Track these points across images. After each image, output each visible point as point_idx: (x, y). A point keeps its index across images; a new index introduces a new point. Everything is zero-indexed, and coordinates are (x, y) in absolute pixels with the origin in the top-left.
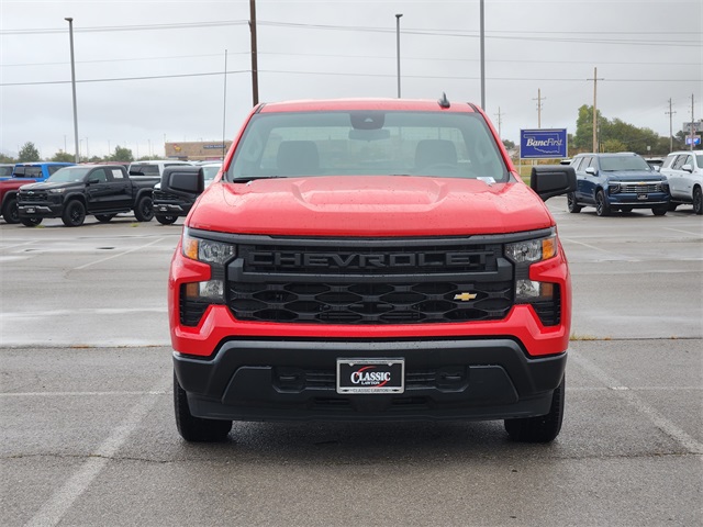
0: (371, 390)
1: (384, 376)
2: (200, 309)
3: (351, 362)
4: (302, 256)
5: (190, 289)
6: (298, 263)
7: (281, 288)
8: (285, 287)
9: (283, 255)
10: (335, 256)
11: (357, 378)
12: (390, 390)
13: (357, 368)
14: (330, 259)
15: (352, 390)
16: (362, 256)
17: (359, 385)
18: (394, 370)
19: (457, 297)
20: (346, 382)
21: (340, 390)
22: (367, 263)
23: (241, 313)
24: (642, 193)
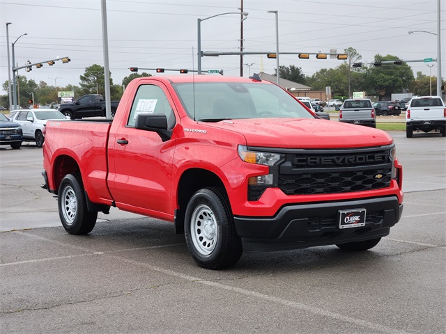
0: (353, 226)
1: (357, 218)
2: (260, 191)
3: (346, 212)
4: (320, 159)
5: (252, 180)
6: (318, 163)
7: (309, 176)
8: (311, 176)
9: (311, 159)
10: (335, 158)
11: (347, 220)
12: (360, 225)
13: (348, 214)
14: (333, 160)
15: (346, 226)
16: (347, 158)
17: (348, 224)
18: (361, 215)
19: (377, 176)
20: (343, 223)
21: (341, 227)
22: (348, 161)
23: (288, 191)
24: (8, 135)
